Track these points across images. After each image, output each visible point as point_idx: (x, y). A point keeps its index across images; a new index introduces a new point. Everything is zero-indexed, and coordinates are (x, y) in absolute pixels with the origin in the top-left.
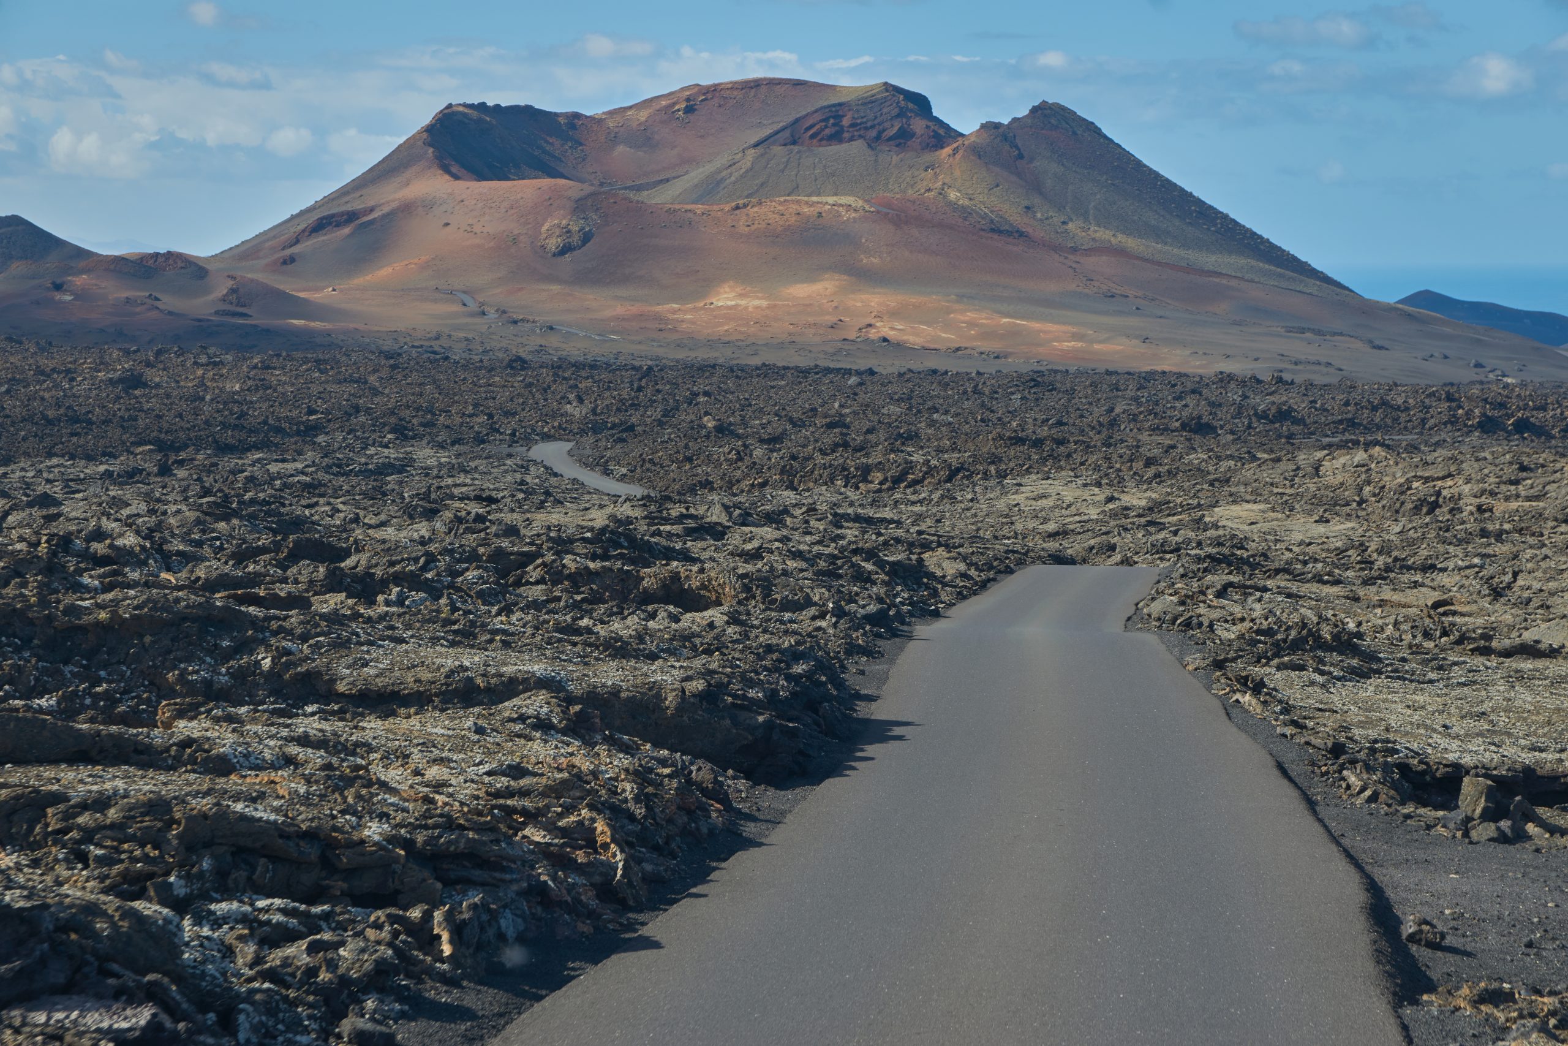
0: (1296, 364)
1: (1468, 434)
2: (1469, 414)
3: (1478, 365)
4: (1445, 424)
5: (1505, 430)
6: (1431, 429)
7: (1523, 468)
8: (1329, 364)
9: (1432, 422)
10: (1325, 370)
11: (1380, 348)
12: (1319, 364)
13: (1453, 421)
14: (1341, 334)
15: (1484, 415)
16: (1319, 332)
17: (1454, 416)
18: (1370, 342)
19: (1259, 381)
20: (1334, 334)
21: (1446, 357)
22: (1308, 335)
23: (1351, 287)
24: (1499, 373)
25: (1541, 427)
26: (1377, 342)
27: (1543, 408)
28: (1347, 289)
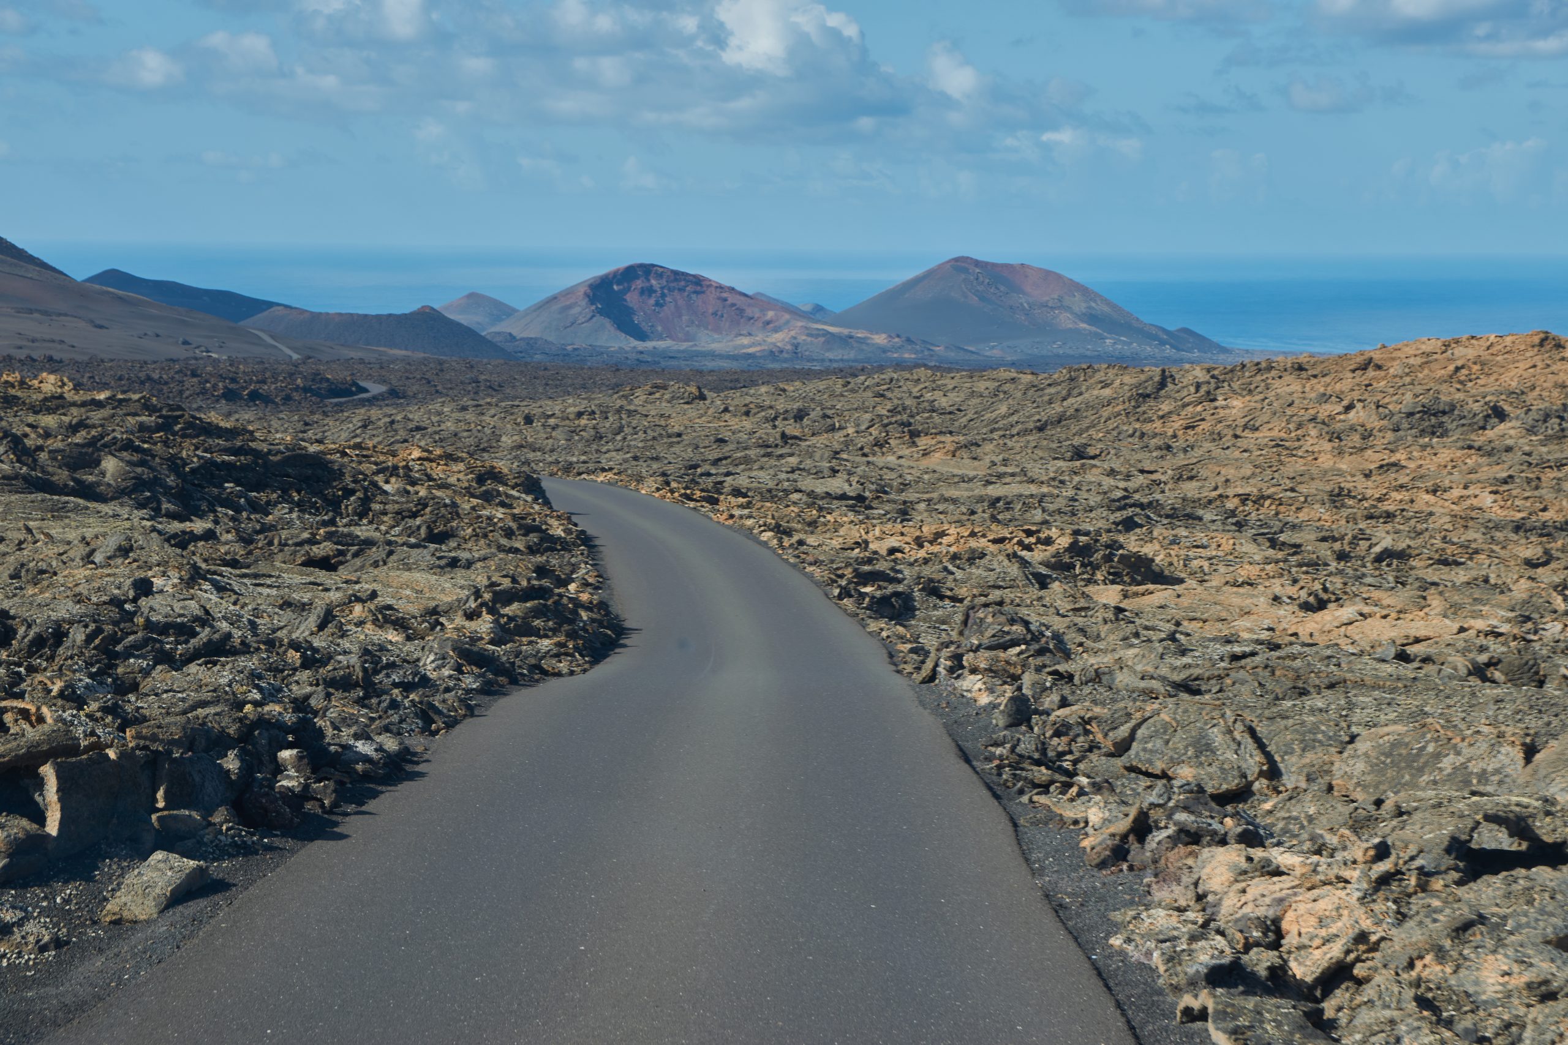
0: (33, 341)
1: (217, 401)
2: (215, 387)
3: (185, 343)
4: (198, 394)
5: (241, 398)
6: (187, 398)
7: (306, 424)
8: (61, 342)
9: (187, 393)
10: (59, 347)
11: (101, 327)
12: (53, 341)
13: (203, 392)
14: (66, 315)
15: (225, 387)
16: (45, 313)
17: (204, 388)
18: (91, 321)
19: (34, 360)
20: (60, 315)
21: (158, 336)
22: (36, 315)
23: (65, 272)
24: (203, 349)
25: (267, 396)
26: (98, 322)
27: (264, 382)
28: (61, 273)
